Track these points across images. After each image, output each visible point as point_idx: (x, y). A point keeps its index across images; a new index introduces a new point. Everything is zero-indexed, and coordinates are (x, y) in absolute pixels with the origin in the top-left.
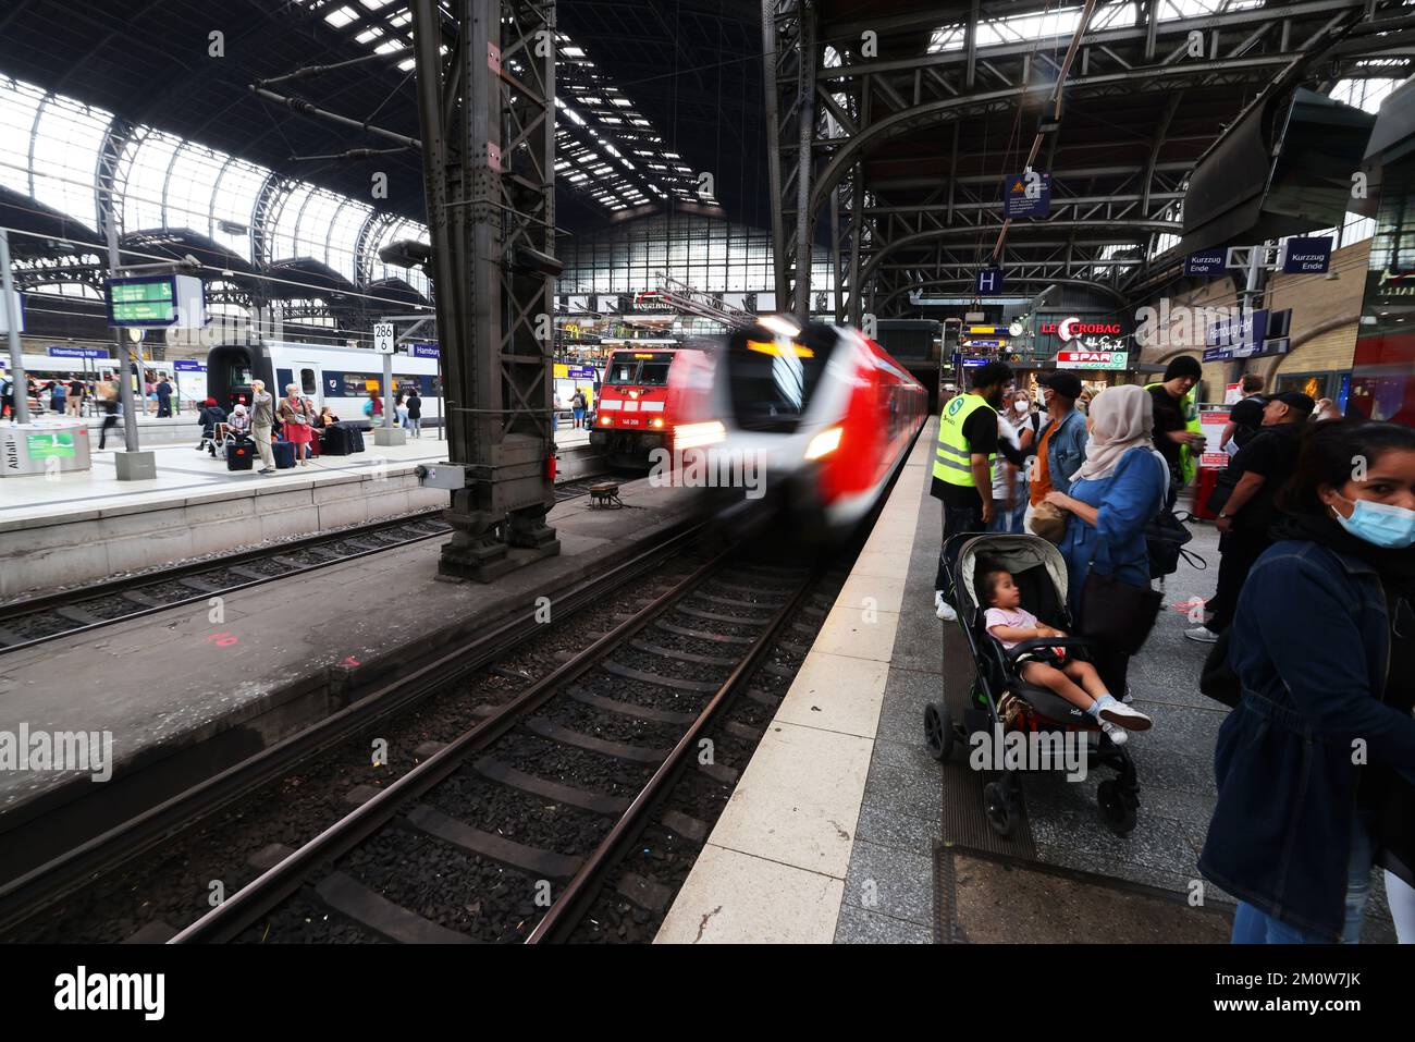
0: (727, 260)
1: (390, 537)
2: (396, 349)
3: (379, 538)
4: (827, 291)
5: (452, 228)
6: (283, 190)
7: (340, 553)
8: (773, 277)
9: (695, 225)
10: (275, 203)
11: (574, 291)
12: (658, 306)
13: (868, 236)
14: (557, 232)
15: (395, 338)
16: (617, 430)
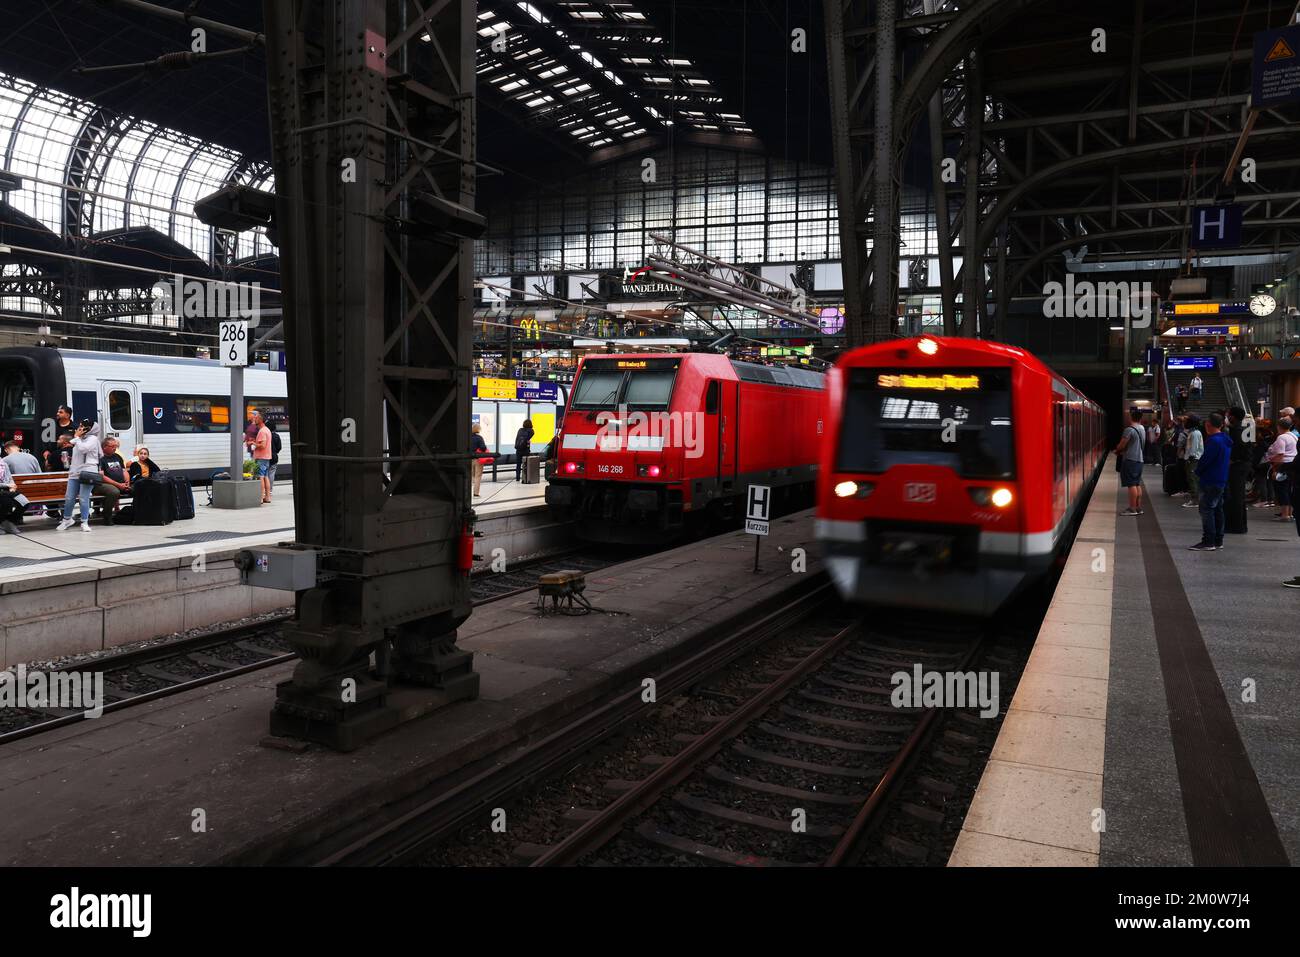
0: (766, 214)
1: (214, 661)
2: (251, 361)
3: (195, 663)
4: (927, 257)
5: (309, 167)
6: (112, 131)
7: (129, 690)
8: (837, 239)
9: (716, 164)
10: (99, 149)
11: (533, 269)
12: (660, 287)
13: (992, 167)
14: (479, 170)
15: (250, 343)
16: (588, 481)
